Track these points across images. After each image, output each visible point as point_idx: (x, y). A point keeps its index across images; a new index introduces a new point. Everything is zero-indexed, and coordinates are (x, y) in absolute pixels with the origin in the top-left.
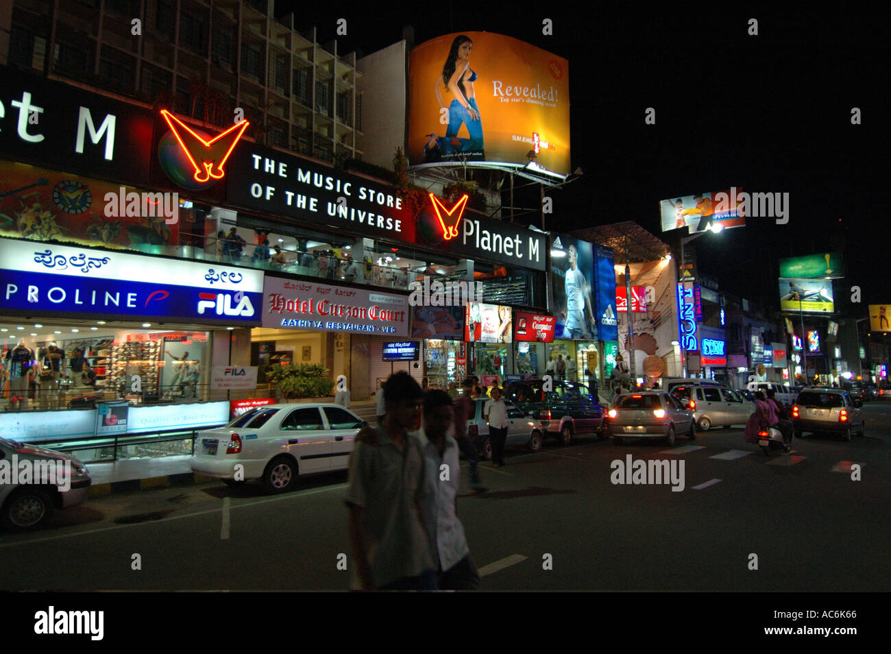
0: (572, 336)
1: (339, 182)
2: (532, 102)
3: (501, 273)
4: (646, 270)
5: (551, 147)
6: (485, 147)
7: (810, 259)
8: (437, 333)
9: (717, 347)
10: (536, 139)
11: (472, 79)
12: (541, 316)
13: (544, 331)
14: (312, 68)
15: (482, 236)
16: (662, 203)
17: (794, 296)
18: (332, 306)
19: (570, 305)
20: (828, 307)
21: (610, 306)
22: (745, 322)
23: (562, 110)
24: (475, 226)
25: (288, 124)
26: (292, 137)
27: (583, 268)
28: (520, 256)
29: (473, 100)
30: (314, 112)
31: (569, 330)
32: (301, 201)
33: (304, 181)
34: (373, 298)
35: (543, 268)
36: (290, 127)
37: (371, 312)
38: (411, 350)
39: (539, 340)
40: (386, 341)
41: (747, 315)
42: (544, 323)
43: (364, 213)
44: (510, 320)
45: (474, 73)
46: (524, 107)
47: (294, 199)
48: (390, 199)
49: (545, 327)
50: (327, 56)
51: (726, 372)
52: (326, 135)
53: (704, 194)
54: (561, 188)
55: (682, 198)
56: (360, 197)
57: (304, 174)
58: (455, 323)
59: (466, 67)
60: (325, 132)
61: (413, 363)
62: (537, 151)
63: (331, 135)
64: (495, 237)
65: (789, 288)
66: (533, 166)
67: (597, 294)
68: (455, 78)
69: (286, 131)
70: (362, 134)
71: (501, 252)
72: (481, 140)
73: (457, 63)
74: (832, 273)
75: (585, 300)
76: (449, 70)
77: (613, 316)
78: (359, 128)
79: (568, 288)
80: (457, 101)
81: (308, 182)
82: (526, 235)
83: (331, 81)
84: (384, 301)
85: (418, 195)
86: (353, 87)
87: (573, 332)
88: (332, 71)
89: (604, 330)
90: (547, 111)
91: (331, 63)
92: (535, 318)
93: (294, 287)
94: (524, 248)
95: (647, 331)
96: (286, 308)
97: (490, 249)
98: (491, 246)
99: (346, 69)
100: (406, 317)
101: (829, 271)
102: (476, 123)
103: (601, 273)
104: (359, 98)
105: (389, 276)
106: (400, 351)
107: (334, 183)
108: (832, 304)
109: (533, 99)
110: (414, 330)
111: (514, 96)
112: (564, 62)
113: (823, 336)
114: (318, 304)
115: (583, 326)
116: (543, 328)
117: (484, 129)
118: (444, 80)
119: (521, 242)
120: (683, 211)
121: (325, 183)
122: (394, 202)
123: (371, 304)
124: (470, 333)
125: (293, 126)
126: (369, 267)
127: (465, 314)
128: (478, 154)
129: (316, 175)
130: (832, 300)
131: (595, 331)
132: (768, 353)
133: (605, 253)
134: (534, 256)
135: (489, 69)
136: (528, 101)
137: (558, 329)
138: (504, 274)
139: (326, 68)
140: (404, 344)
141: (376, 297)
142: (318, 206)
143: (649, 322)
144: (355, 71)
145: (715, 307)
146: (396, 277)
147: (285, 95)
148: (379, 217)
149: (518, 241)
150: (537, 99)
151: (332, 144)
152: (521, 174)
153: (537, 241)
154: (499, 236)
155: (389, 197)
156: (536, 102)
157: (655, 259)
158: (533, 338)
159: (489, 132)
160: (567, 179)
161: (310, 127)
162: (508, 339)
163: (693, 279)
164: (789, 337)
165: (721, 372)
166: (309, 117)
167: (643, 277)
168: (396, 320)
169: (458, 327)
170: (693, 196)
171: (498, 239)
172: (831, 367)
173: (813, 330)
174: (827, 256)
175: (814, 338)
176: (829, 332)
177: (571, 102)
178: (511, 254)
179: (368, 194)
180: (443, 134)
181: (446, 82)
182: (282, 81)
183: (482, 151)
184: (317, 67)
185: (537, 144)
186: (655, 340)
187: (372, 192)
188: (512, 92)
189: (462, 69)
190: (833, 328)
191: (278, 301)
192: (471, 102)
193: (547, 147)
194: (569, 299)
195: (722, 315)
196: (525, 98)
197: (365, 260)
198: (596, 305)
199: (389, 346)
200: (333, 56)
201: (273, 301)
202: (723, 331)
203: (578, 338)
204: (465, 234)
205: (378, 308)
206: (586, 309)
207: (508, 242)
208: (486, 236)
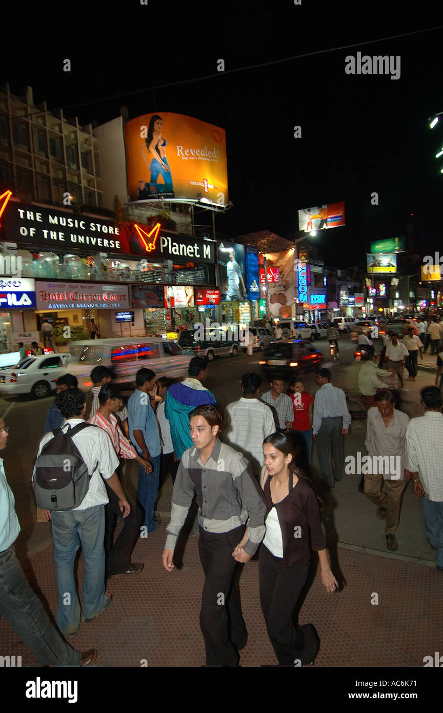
0: (232, 300)
1: (76, 221)
2: (202, 159)
3: (190, 265)
4: (281, 257)
5: (215, 188)
6: (174, 189)
7: (387, 241)
8: (147, 304)
9: (321, 299)
10: (205, 182)
11: (164, 145)
12: (211, 290)
13: (214, 299)
14: (62, 137)
15: (173, 246)
16: (299, 211)
17: (375, 264)
18: (80, 295)
19: (230, 282)
20: (393, 270)
21: (255, 281)
22: (338, 283)
23: (222, 164)
24: (168, 240)
25: (49, 177)
26: (54, 184)
27: (238, 261)
28: (198, 256)
29: (165, 158)
30: (67, 167)
31: (230, 296)
32: (53, 235)
33: (53, 222)
34: (105, 288)
35: (213, 262)
36: (51, 178)
37: (105, 296)
38: (129, 316)
39: (211, 304)
40: (117, 311)
41: (339, 279)
42: (214, 294)
43: (95, 239)
44: (193, 294)
45: (164, 141)
46: (198, 163)
47: (49, 235)
48: (111, 229)
49: (215, 296)
50: (72, 128)
51: (326, 312)
52: (77, 182)
53: (323, 206)
54: (224, 212)
55: (311, 209)
56: (91, 229)
57: (53, 218)
58: (158, 298)
59: (160, 137)
60: (76, 180)
61: (131, 323)
62: (206, 191)
63: (80, 182)
64: (182, 246)
65: (372, 260)
66: (204, 200)
67: (247, 275)
68: (153, 144)
69: (49, 181)
70: (101, 179)
71: (185, 254)
72: (171, 185)
73: (153, 134)
74: (399, 249)
75: (240, 278)
76: (149, 140)
77: (257, 286)
78: (98, 175)
79: (229, 273)
80: (155, 159)
81: (57, 223)
82: (201, 243)
83: (76, 145)
84: (112, 290)
85: (128, 225)
86: (92, 148)
87: (232, 297)
88: (76, 138)
89: (251, 295)
90: (212, 164)
91: (75, 133)
92: (208, 292)
93: (54, 286)
94: (201, 251)
95: (282, 292)
96: (51, 298)
97: (178, 254)
98: (179, 252)
99: (86, 136)
100: (127, 297)
101: (397, 248)
102: (168, 174)
103: (249, 262)
104: (97, 155)
105: (119, 273)
106: (124, 317)
107: (74, 223)
108: (395, 268)
109: (203, 157)
110: (133, 304)
111: (191, 155)
112: (222, 131)
113: (388, 286)
114: (71, 295)
115: (238, 293)
116: (213, 297)
117: (173, 178)
118: (147, 145)
119: (198, 248)
120: (311, 217)
121: (67, 223)
122: (114, 231)
123: (105, 292)
124: (168, 303)
125: (53, 178)
126: (105, 268)
127: (164, 293)
128: (170, 194)
129: (61, 218)
130: (396, 266)
131: (246, 296)
132: (352, 299)
133: (252, 250)
134: (207, 256)
135: (174, 138)
136: (200, 158)
137: (222, 296)
138: (192, 266)
139: (73, 136)
140: (126, 313)
141: (107, 288)
142: (65, 237)
143: (282, 286)
144: (92, 138)
145: (322, 276)
146: (123, 273)
147: (46, 157)
148: (105, 240)
149: (196, 247)
150: (205, 157)
151: (81, 187)
152: (197, 205)
153: (209, 247)
154: (184, 245)
155: (110, 227)
156: (205, 159)
157: (285, 250)
158: (207, 302)
159: (176, 180)
160: (227, 207)
161: (65, 177)
162: (192, 304)
163: (306, 261)
164: (367, 288)
165: (324, 312)
166: (64, 170)
167: (280, 261)
168: (121, 300)
169: (161, 300)
170: (317, 207)
171: (183, 247)
172: (391, 304)
173: (382, 284)
174: (397, 239)
175: (382, 288)
176: (392, 284)
177: (228, 158)
178: (192, 255)
179: (96, 227)
180: (149, 181)
181: (148, 147)
182: (43, 147)
183: (172, 192)
184: (66, 136)
185: (206, 186)
186: (285, 297)
187: (99, 226)
188: (189, 153)
189: (157, 138)
190: (395, 282)
191: (45, 295)
192: (164, 160)
193: (213, 188)
194: (229, 279)
195: (325, 280)
196: (197, 157)
197: (102, 264)
198: (246, 281)
199: (118, 314)
200: (76, 128)
201: (43, 296)
202: (325, 289)
203: (236, 300)
204: (162, 246)
205: (108, 294)
206: (240, 284)
207: (190, 249)
208: (175, 246)
